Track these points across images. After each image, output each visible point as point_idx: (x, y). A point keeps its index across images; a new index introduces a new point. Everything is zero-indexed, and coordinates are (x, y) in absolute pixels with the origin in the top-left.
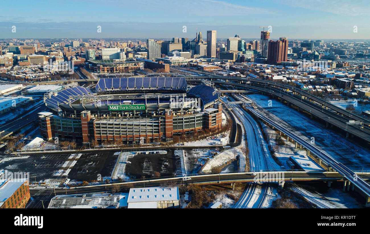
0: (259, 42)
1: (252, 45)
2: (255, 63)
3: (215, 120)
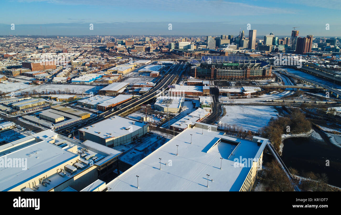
0: (289, 38)
1: (283, 41)
2: (286, 53)
3: (268, 73)
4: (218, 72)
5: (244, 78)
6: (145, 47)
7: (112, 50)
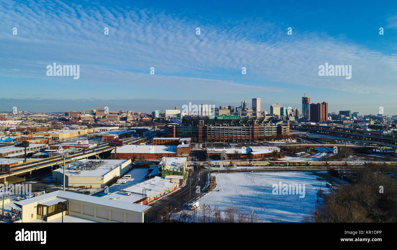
0: (299, 109)
3: (285, 131)
4: (209, 130)
5: (249, 138)
6: (120, 116)
7: (72, 120)
